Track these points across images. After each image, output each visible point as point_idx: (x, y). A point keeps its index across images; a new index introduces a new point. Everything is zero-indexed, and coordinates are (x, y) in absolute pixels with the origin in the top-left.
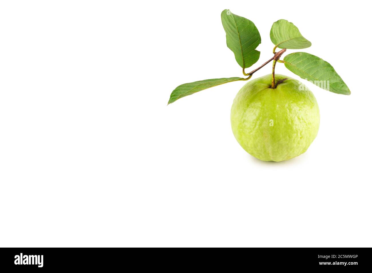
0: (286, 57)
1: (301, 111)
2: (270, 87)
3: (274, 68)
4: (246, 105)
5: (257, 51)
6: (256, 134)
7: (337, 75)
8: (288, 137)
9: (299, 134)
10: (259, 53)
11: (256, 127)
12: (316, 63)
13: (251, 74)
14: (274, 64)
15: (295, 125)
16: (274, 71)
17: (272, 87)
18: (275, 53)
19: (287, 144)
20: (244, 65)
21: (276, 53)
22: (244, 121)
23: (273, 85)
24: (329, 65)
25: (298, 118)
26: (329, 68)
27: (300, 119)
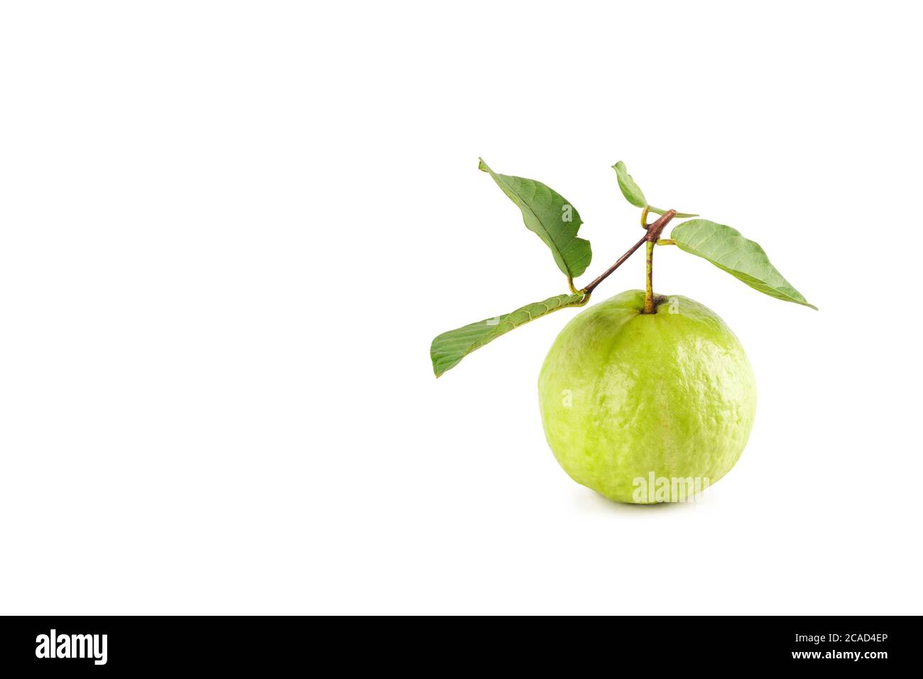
0: (673, 232)
1: (728, 355)
2: (642, 312)
3: (650, 262)
4: (600, 360)
5: (582, 241)
6: (641, 425)
7: (774, 271)
8: (714, 420)
9: (734, 412)
10: (587, 243)
11: (639, 407)
12: (732, 243)
13: (589, 290)
14: (649, 252)
15: (726, 389)
16: (651, 269)
17: (647, 310)
18: (646, 227)
19: (714, 440)
20: (569, 271)
21: (649, 225)
22: (603, 400)
23: (648, 305)
24: (758, 249)
25: (728, 372)
26: (759, 255)
27: (731, 374)
